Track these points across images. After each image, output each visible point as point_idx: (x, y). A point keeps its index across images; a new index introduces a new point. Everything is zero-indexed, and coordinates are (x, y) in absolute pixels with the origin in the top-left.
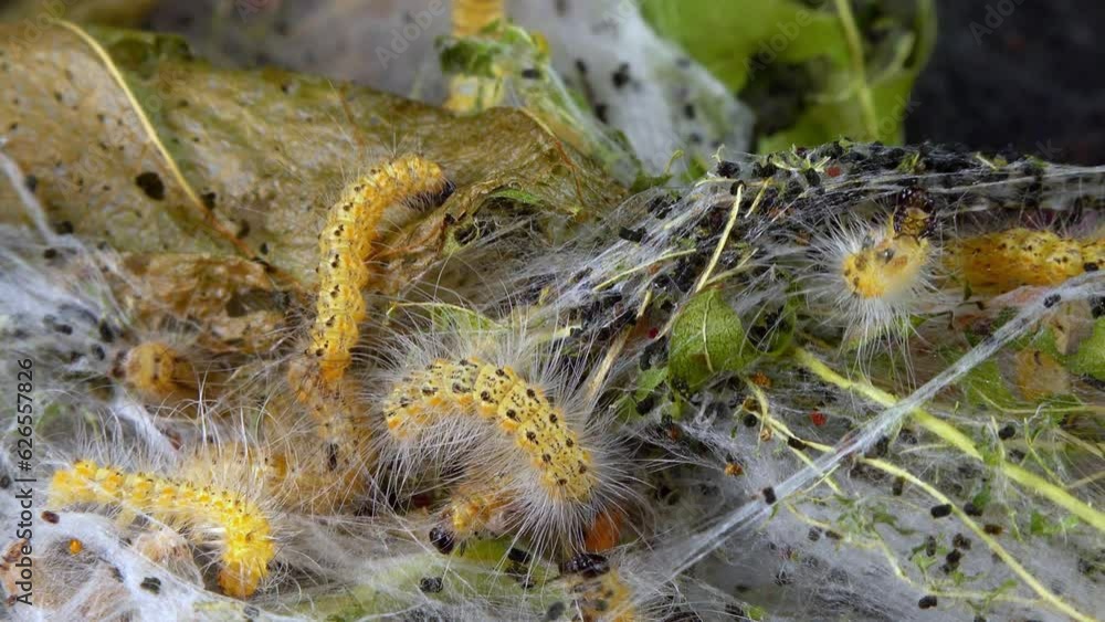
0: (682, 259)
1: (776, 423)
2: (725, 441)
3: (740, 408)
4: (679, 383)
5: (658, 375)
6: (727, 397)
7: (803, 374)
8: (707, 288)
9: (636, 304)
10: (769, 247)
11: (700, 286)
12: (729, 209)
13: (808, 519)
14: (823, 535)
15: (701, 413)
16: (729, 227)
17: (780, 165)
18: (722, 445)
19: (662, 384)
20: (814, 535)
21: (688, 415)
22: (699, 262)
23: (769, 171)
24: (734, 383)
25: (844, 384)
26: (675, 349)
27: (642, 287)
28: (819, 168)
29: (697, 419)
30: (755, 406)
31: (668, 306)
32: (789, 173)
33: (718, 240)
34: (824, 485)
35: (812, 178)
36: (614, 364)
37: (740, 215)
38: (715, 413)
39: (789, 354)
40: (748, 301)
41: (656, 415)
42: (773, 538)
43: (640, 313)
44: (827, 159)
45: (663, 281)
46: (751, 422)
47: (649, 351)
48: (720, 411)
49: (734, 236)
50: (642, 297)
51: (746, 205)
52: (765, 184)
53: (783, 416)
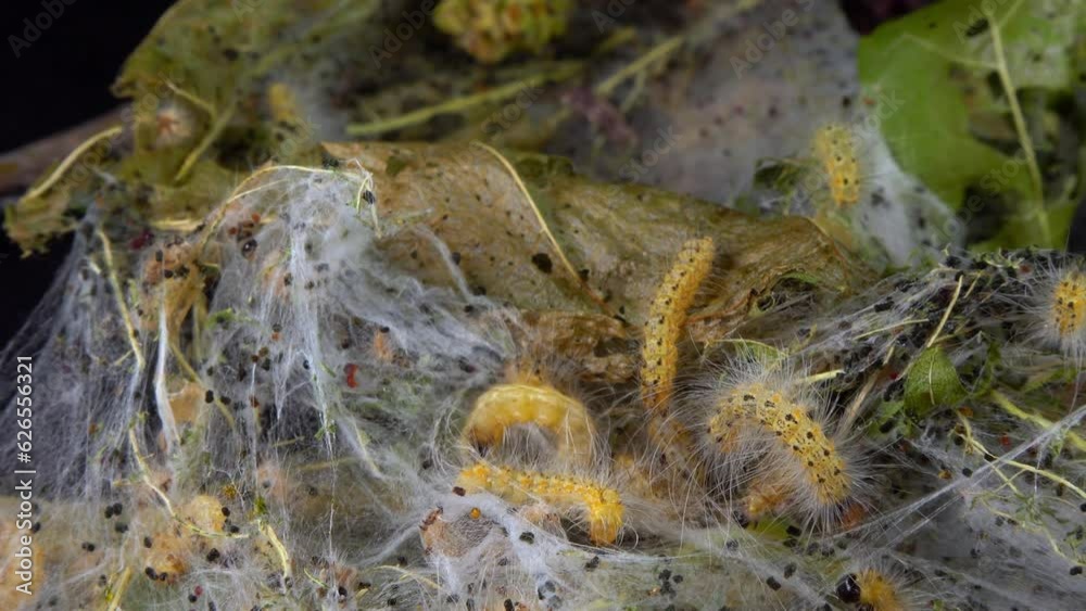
0: (917, 324)
1: (977, 443)
2: (940, 454)
3: (952, 431)
4: (911, 413)
5: (895, 406)
6: (943, 423)
7: (996, 408)
8: (934, 345)
9: (883, 355)
10: (977, 319)
11: (929, 345)
12: (954, 290)
13: (996, 510)
14: (1005, 522)
15: (925, 434)
16: (952, 304)
17: (990, 262)
18: (938, 457)
19: (898, 413)
20: (999, 522)
21: (915, 435)
22: (929, 328)
23: (982, 265)
24: (949, 414)
25: (1024, 416)
26: (909, 390)
27: (889, 344)
28: (1016, 266)
29: (922, 439)
30: (962, 430)
31: (905, 358)
32: (995, 268)
33: (942, 314)
34: (1008, 487)
35: (1011, 272)
36: (866, 397)
37: (960, 296)
38: (934, 436)
39: (988, 394)
40: (960, 357)
41: (893, 433)
42: (972, 524)
43: (886, 362)
44: (1021, 260)
45: (903, 339)
46: (959, 442)
47: (892, 388)
48: (938, 433)
49: (956, 311)
50: (888, 350)
51: (965, 288)
52: (978, 274)
53: (981, 438)
